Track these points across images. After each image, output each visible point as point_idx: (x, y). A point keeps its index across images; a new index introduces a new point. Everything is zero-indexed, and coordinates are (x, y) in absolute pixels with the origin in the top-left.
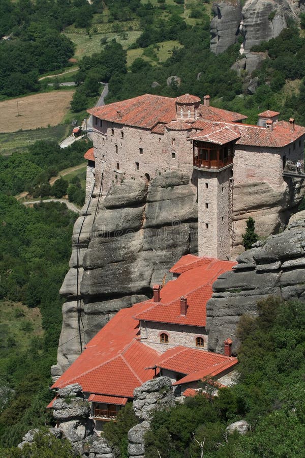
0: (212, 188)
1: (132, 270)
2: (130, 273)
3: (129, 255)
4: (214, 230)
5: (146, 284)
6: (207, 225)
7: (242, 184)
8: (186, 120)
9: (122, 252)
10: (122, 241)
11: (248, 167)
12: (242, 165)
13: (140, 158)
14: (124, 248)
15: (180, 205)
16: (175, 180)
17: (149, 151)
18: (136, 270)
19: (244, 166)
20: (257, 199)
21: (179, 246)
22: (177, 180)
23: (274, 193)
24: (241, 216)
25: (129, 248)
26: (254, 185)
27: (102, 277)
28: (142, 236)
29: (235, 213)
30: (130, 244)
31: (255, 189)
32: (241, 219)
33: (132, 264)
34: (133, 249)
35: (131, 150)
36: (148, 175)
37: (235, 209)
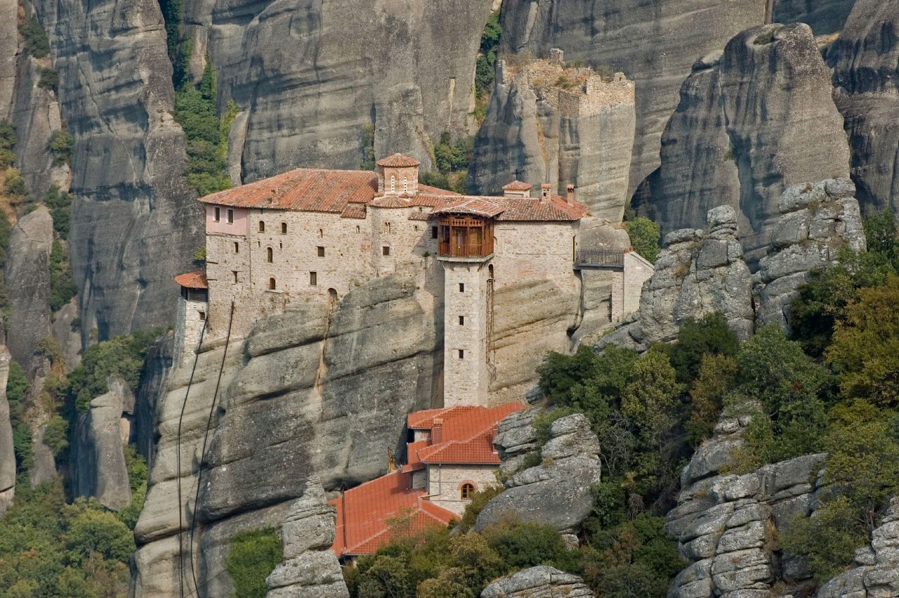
0: (471, 290)
1: (312, 451)
2: (308, 457)
3: (304, 428)
4: (473, 359)
5: (340, 472)
6: (461, 353)
7: (509, 285)
8: (401, 193)
9: (292, 425)
10: (288, 405)
11: (520, 257)
12: (510, 255)
13: (318, 264)
14: (295, 416)
15: (401, 331)
16: (391, 291)
17: (337, 249)
18: (319, 451)
19: (513, 256)
20: (534, 308)
21: (403, 399)
22: (395, 290)
23: (562, 296)
24: (505, 340)
25: (302, 416)
26: (531, 286)
27: (253, 472)
28: (319, 398)
29: (497, 336)
30: (303, 410)
31: (533, 290)
32: (505, 345)
33: (310, 443)
34: (309, 417)
35: (301, 252)
36: (334, 290)
37: (496, 329)
